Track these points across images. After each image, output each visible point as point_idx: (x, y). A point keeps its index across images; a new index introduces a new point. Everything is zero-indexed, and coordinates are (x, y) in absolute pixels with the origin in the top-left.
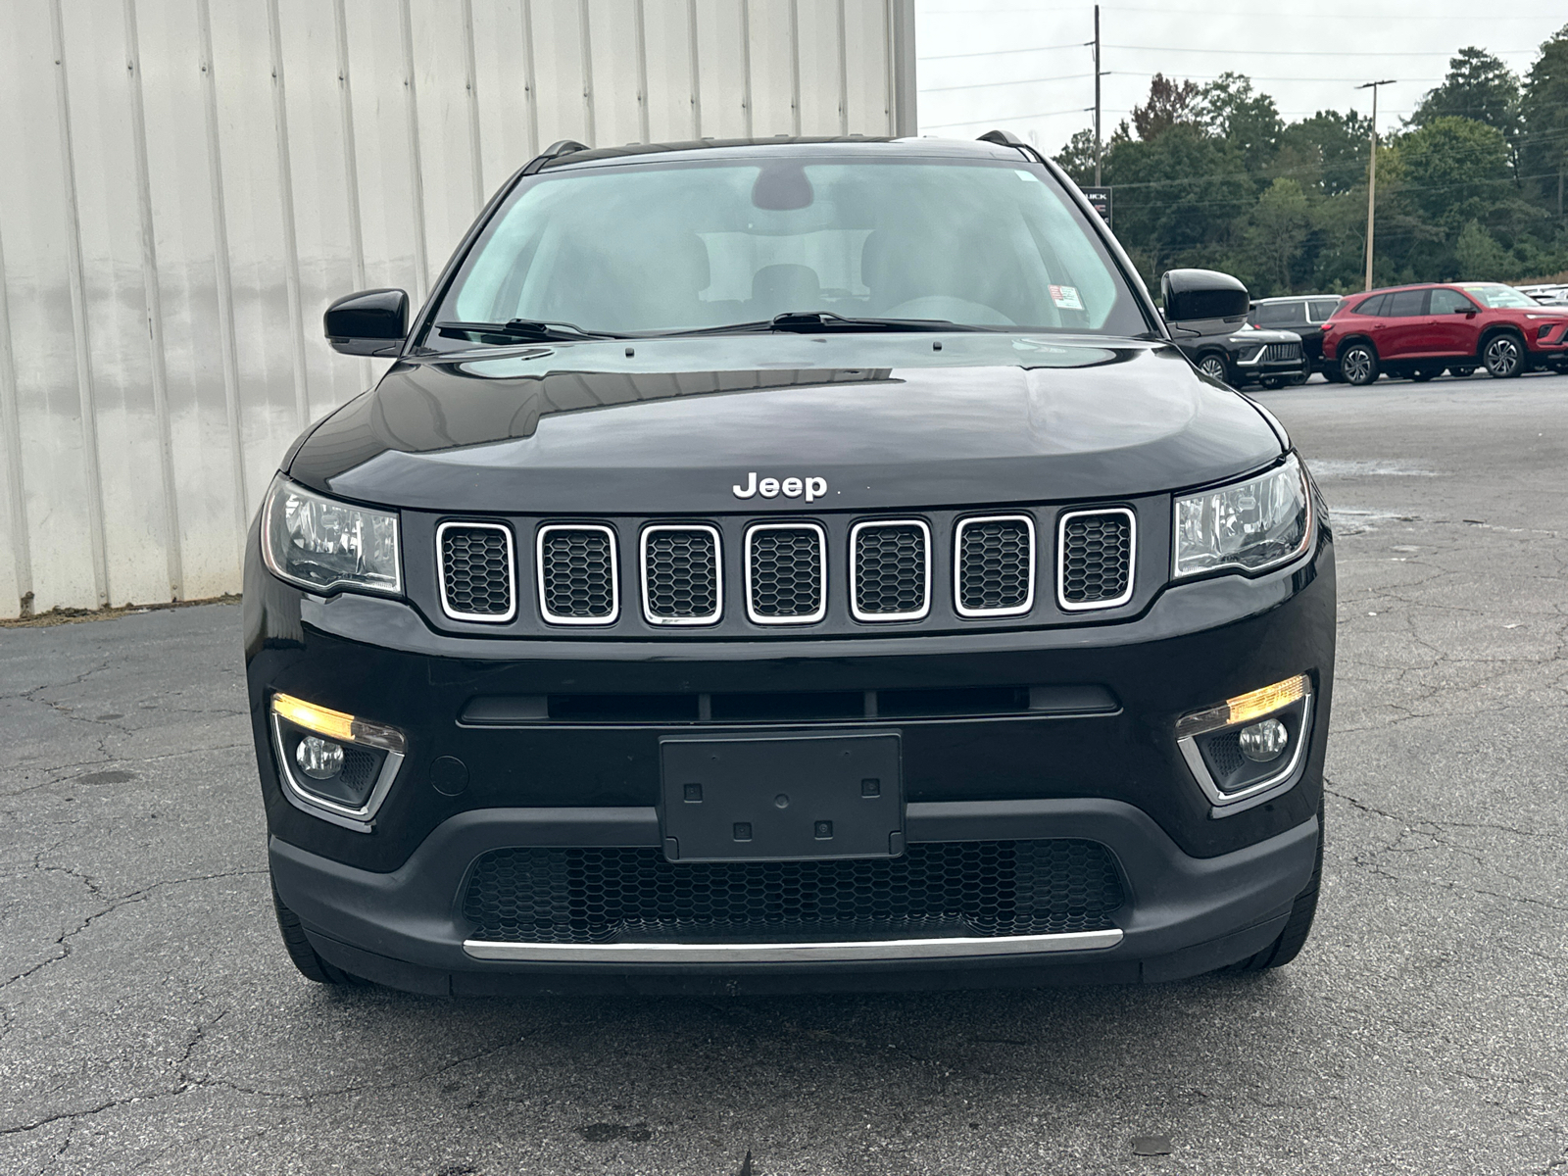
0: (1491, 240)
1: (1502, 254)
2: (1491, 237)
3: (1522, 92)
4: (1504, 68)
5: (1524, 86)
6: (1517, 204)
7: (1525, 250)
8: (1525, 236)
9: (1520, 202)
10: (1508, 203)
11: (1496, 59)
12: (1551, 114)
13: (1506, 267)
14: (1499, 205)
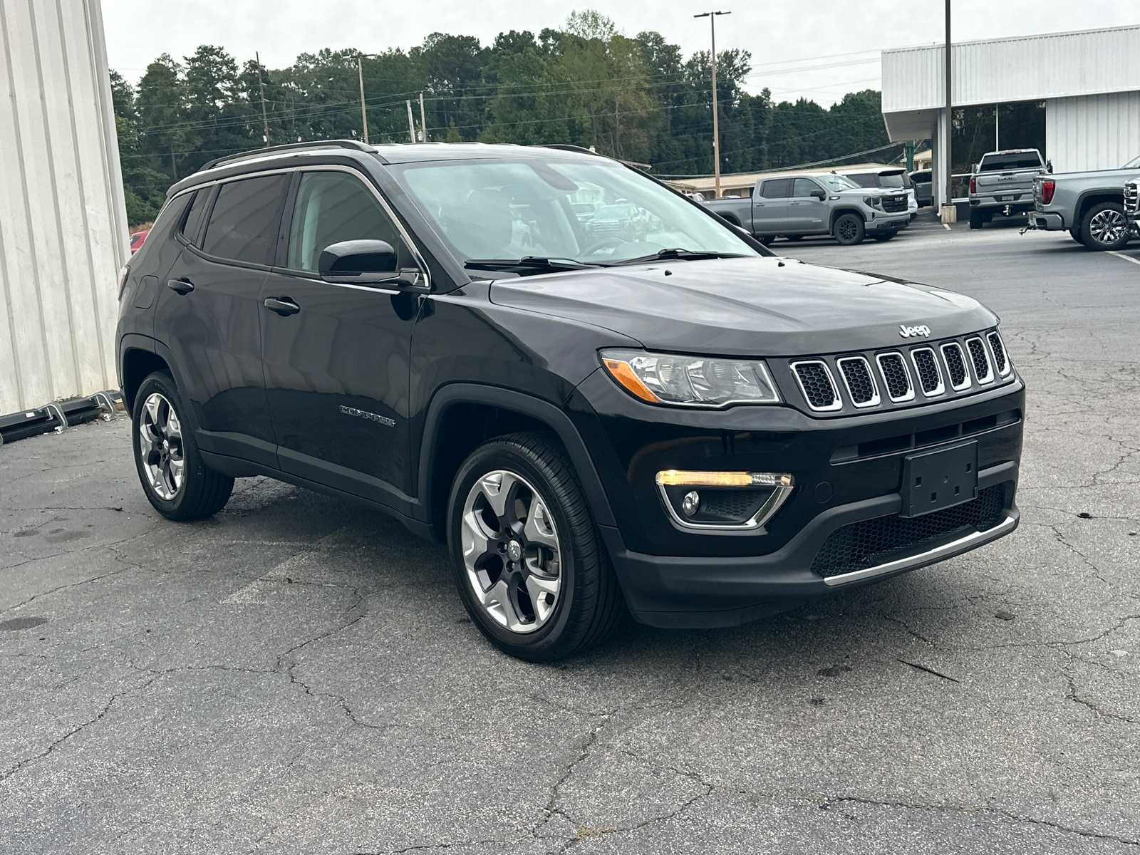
0: (134, 195)
1: (142, 204)
2: (133, 192)
3: (136, 96)
4: (121, 79)
5: (138, 92)
6: (148, 171)
7: (157, 201)
8: (155, 192)
9: (149, 170)
10: (141, 170)
11: (116, 73)
12: (161, 112)
13: (146, 213)
14: (135, 171)
